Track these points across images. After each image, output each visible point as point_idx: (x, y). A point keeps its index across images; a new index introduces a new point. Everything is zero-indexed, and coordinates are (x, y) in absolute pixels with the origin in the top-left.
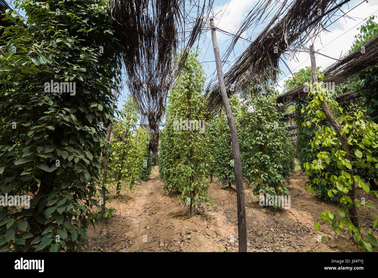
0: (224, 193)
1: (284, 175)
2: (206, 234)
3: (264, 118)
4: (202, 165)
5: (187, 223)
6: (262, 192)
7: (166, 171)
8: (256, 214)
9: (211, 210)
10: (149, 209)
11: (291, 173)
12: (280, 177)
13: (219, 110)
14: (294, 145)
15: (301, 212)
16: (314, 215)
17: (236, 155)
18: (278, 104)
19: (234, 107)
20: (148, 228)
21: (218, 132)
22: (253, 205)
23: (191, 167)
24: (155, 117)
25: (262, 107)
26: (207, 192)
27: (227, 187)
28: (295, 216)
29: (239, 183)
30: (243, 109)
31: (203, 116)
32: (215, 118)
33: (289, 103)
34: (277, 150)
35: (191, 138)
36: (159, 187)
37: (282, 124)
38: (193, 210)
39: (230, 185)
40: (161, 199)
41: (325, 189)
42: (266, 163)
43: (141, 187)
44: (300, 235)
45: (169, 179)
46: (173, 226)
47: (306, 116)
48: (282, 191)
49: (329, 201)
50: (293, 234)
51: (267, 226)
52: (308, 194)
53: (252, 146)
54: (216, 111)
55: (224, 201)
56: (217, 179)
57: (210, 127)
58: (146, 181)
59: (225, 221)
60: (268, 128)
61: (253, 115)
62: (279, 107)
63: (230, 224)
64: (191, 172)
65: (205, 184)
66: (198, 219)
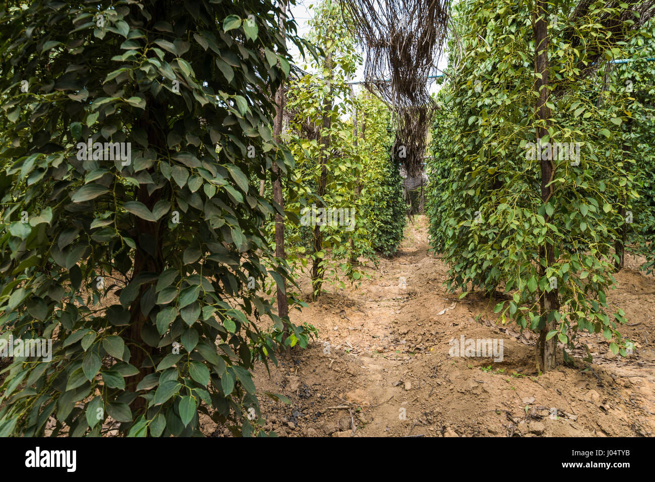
2: (595, 426)
4: (587, 209)
5: (528, 386)
7: (455, 229)
9: (615, 360)
10: (407, 337)
20: (408, 386)
23: (545, 216)
24: (413, 52)
26: (601, 301)
31: (598, 26)
36: (432, 277)
38: (551, 350)
40: (443, 312)
43: (377, 275)
45: (464, 255)
46: (485, 391)
56: (643, 259)
57: (624, 68)
58: (390, 257)
64: (544, 231)
65: (597, 272)
66: (569, 379)
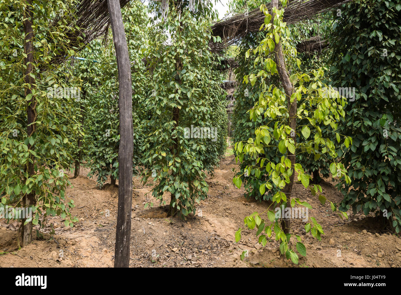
0: (100, 196)
1: (206, 162)
3: (188, 60)
4: (54, 141)
6: (168, 190)
8: (152, 227)
9: (69, 230)
11: (219, 160)
12: (199, 165)
13: (103, 29)
14: (229, 114)
15: (221, 219)
16: (239, 221)
17: (124, 123)
18: (214, 38)
19: (136, 28)
21: (98, 75)
22: (150, 214)
25: (187, 38)
26: (62, 196)
27: (108, 184)
28: (213, 225)
29: (125, 175)
30: (152, 35)
31: (63, 35)
32: (95, 46)
33: (231, 39)
34: (201, 119)
35: (28, 80)
37: (216, 75)
38: (28, 232)
39: (113, 181)
41: (259, 183)
42: (181, 142)
44: (215, 253)
47: (252, 67)
48: (199, 188)
49: (260, 200)
50: (206, 252)
51: (168, 245)
52: (237, 192)
53: (161, 109)
54: (96, 30)
55: (98, 210)
56: (89, 170)
57: (82, 62)
59: (97, 245)
60: (191, 78)
61: (168, 49)
62: (215, 44)
63: (105, 249)
64: (27, 155)
65: (60, 179)
66: (39, 248)
